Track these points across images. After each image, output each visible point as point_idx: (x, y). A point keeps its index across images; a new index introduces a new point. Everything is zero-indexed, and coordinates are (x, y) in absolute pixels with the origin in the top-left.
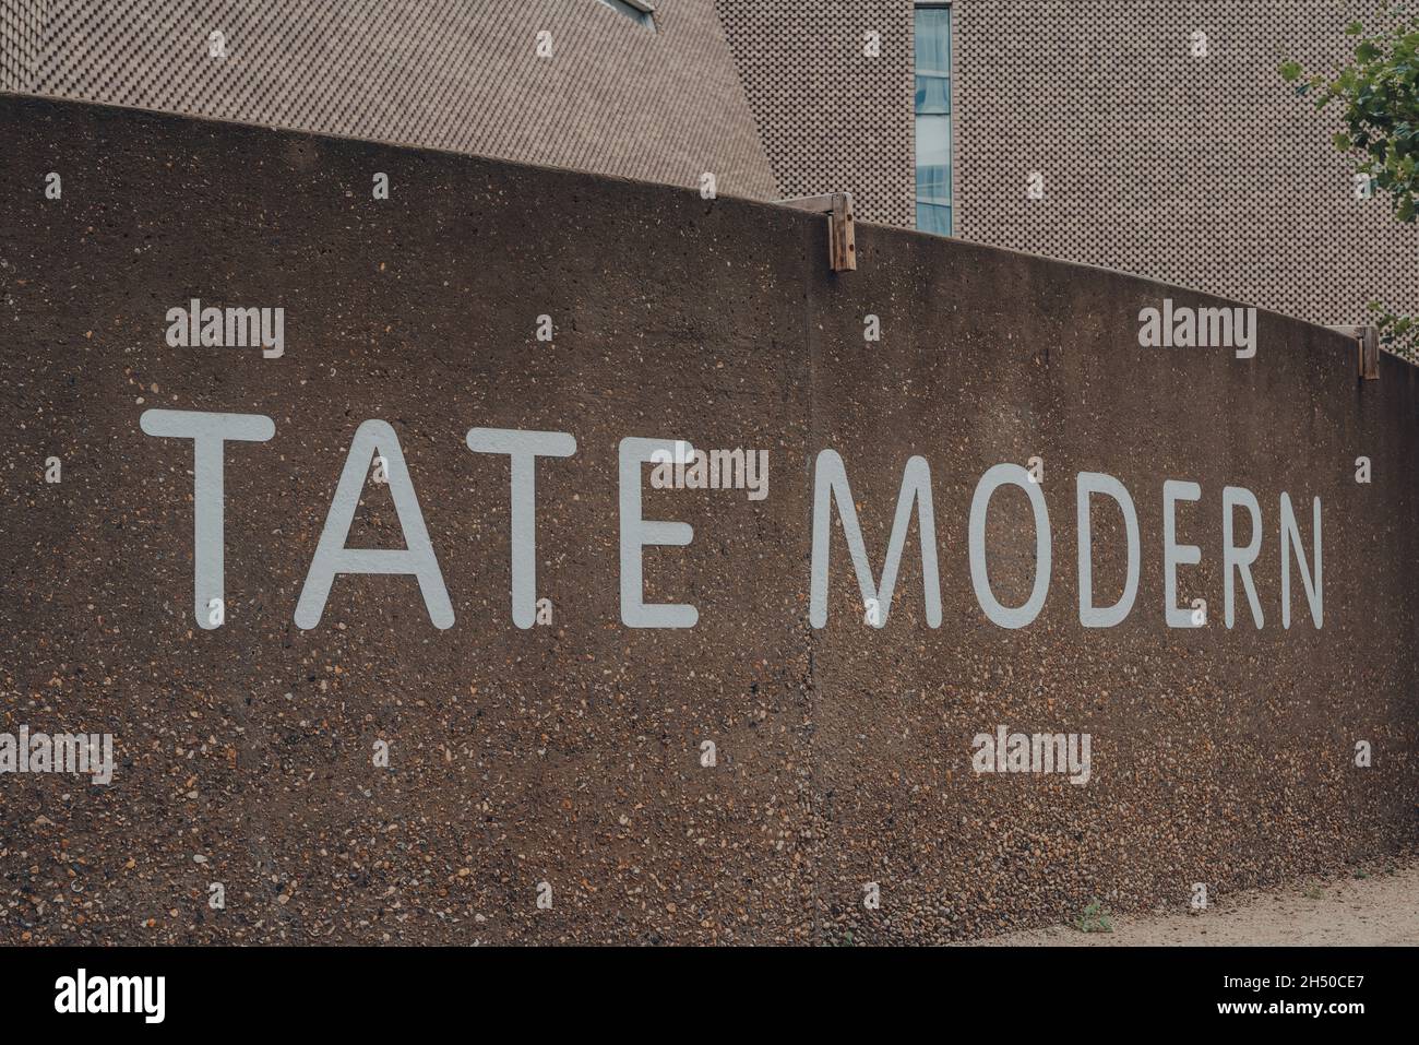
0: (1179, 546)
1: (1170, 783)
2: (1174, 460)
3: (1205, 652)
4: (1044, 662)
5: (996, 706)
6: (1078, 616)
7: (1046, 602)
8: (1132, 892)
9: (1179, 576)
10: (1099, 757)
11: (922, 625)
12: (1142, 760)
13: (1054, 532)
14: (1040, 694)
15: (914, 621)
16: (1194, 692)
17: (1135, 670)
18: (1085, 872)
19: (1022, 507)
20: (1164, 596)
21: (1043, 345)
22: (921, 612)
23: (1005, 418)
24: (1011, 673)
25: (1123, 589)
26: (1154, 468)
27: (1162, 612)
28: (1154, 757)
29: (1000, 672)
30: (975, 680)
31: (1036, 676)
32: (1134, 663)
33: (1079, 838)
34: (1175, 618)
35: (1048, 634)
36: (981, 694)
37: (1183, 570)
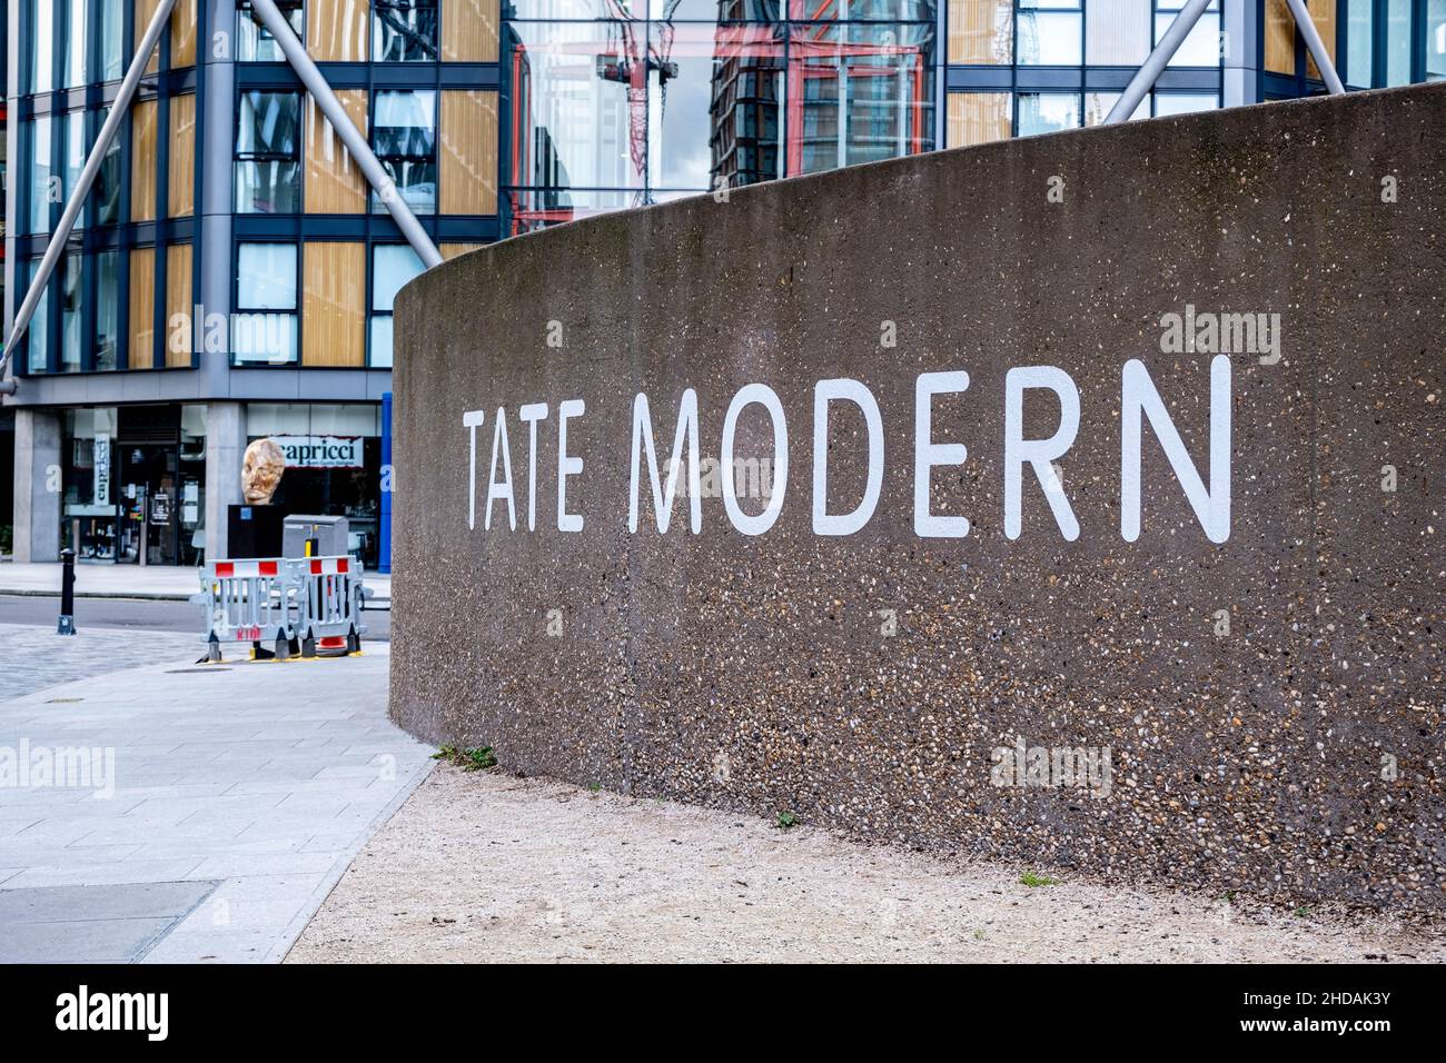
0: (934, 446)
1: (913, 709)
2: (932, 349)
3: (970, 566)
4: (779, 568)
5: (738, 605)
6: (811, 524)
7: (782, 511)
8: (862, 814)
9: (934, 479)
10: (828, 666)
11: (689, 531)
12: (879, 678)
13: (791, 442)
14: (774, 597)
15: (684, 528)
16: (952, 613)
17: (874, 582)
18: (810, 778)
19: (764, 423)
20: (913, 502)
21: (788, 264)
22: (688, 521)
23: (754, 343)
24: (750, 577)
25: (862, 496)
26: (906, 363)
27: (910, 520)
28: (894, 677)
29: (741, 574)
30: (722, 580)
31: (772, 581)
32: (872, 573)
33: (806, 743)
34: (927, 525)
35: (782, 540)
36: (726, 593)
37: (938, 473)
